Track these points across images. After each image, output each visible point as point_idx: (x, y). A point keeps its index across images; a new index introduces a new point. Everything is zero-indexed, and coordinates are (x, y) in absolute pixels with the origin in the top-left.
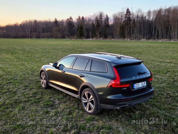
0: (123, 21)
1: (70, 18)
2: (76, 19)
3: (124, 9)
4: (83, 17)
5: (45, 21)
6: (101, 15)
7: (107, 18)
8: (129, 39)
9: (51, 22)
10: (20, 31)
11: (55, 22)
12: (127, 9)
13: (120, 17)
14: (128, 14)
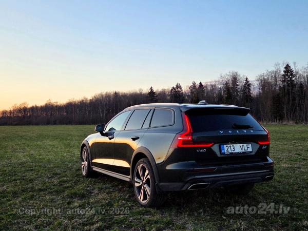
0: (278, 87)
1: (177, 86)
2: (188, 89)
3: (279, 65)
4: (201, 83)
5: (133, 94)
6: (235, 79)
7: (248, 85)
8: (291, 122)
9: (144, 94)
10: (89, 113)
11: (149, 93)
12: (285, 66)
13: (271, 80)
14: (287, 75)
